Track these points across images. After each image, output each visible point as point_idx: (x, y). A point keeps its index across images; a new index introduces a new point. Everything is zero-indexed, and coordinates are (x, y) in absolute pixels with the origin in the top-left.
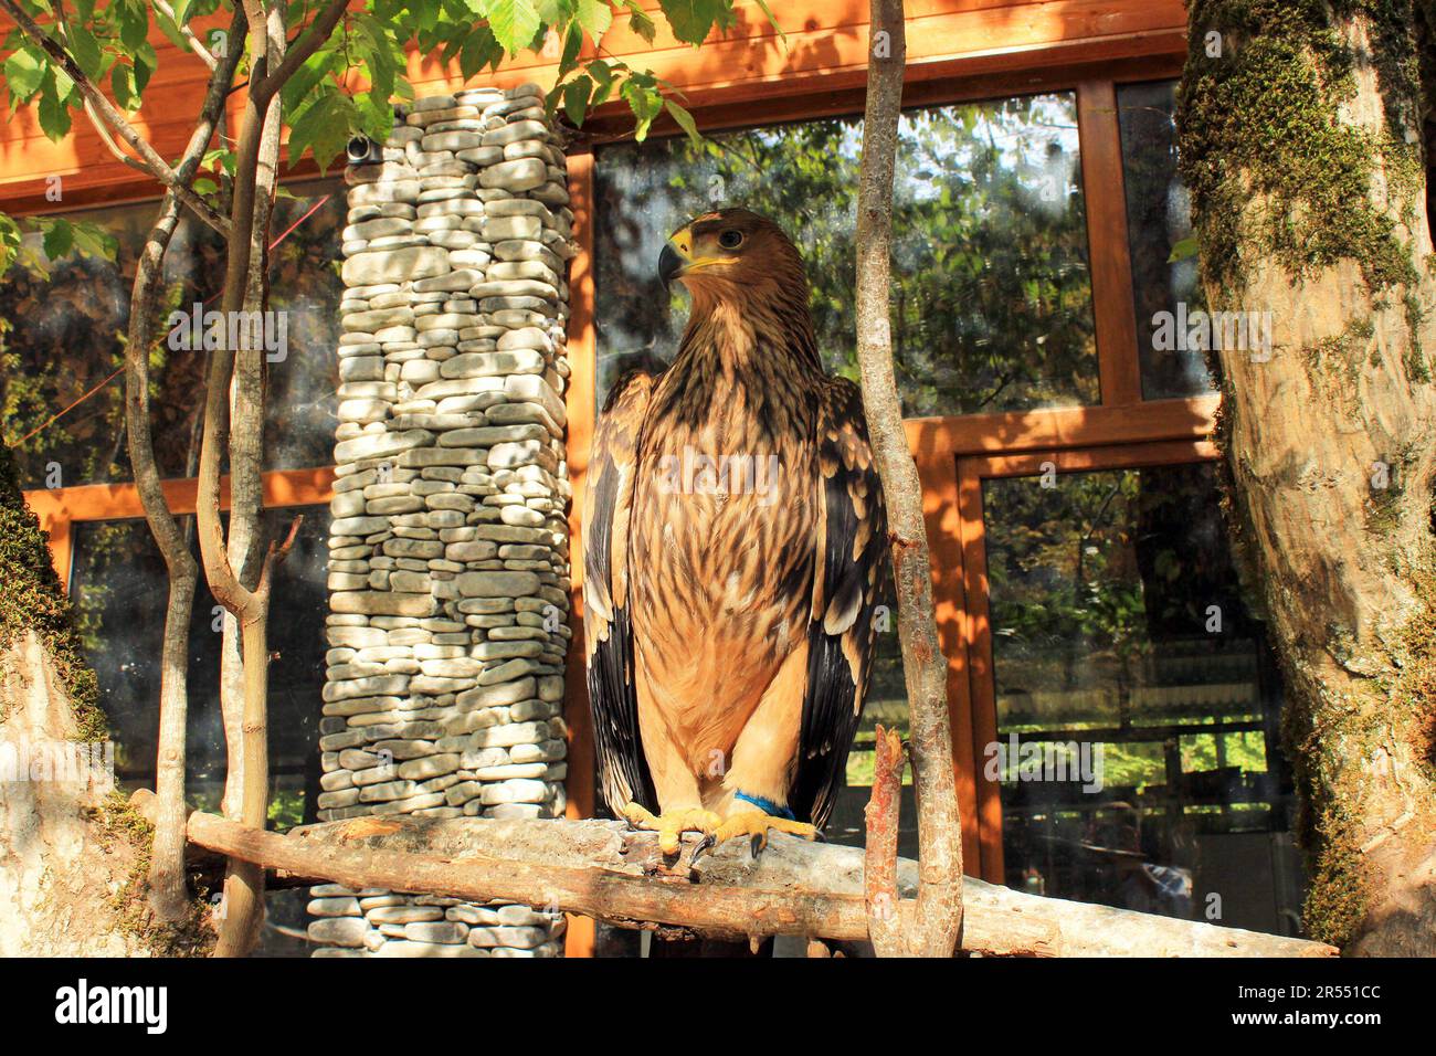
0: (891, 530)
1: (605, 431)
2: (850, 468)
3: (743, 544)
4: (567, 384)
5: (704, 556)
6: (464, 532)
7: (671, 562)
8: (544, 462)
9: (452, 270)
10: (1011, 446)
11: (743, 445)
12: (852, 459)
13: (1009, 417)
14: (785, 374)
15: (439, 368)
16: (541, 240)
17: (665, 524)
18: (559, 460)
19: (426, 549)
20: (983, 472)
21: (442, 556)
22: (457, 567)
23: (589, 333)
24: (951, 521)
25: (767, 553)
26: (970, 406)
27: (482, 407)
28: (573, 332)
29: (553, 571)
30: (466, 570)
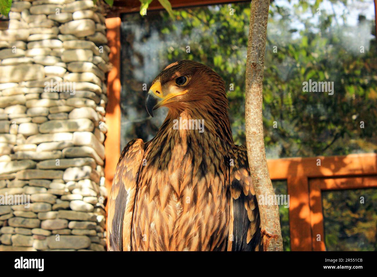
0: (262, 229)
1: (121, 171)
2: (246, 194)
3: (191, 234)
4: (106, 137)
5: (171, 239)
6: (51, 214)
7: (155, 242)
8: (94, 178)
9: (46, 76)
10: (337, 173)
11: (190, 183)
12: (247, 189)
13: (336, 158)
14: (214, 146)
15: (38, 128)
16: (92, 62)
17: (151, 223)
18: (101, 177)
19: (31, 223)
20: (323, 187)
21: (40, 227)
22: (47, 233)
23: (117, 110)
24: (305, 213)
25: (203, 239)
26: (318, 151)
27: (61, 148)
28: (109, 110)
29: (97, 236)
30: (52, 235)
